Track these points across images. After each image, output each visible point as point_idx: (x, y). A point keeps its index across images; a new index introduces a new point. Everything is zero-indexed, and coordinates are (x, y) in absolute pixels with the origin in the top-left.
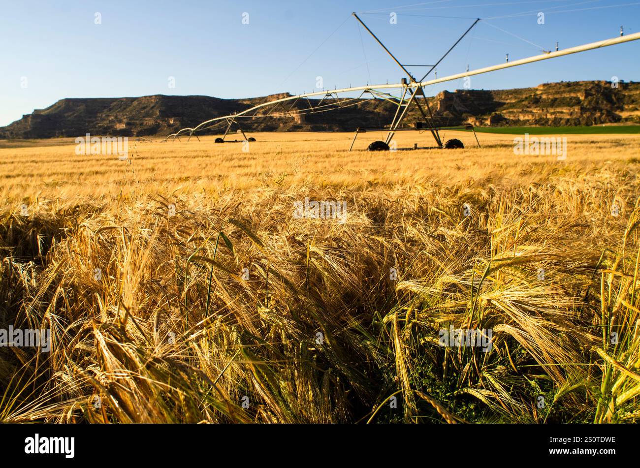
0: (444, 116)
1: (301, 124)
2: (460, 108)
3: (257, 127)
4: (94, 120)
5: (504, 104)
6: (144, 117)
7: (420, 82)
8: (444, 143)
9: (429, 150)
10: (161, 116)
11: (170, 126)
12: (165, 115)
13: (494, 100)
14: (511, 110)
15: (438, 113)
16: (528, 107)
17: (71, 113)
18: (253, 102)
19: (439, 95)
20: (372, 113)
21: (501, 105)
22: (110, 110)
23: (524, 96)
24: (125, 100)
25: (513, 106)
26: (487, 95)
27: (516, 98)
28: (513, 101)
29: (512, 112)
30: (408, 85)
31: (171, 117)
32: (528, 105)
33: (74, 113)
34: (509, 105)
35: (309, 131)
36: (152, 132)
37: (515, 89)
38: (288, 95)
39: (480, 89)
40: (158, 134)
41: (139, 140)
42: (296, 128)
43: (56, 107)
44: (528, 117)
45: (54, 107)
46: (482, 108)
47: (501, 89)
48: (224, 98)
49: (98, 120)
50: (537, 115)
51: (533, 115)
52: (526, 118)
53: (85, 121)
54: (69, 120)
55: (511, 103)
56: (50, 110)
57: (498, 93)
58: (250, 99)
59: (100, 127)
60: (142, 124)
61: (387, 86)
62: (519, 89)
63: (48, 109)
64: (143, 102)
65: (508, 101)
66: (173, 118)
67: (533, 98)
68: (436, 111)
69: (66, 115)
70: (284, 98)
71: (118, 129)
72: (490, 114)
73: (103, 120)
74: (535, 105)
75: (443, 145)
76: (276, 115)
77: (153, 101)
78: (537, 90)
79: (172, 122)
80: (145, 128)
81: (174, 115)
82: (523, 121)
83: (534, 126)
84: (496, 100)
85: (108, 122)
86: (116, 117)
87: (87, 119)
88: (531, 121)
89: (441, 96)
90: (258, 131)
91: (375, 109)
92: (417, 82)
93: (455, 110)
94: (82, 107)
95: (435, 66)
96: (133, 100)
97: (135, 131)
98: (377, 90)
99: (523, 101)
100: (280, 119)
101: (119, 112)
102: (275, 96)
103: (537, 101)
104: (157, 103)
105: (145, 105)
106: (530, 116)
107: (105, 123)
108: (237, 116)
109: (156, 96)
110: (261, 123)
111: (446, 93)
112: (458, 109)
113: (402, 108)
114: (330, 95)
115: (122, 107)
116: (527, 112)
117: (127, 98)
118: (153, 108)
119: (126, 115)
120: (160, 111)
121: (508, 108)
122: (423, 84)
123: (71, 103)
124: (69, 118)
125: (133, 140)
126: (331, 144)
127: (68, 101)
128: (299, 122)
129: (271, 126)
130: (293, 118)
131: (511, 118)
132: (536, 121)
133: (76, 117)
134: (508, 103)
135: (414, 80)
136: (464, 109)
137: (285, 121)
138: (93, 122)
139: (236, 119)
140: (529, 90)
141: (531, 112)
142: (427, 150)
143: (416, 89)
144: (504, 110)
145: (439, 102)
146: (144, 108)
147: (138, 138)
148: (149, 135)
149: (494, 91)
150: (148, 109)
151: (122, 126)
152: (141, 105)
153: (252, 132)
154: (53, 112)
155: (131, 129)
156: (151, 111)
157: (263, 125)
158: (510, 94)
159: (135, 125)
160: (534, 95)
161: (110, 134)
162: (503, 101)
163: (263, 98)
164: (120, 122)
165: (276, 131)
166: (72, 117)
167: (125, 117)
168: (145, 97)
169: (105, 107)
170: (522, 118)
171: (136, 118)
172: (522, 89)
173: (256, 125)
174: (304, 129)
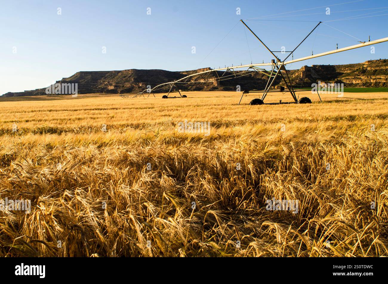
0: (305, 81)
1: (217, 86)
2: (315, 76)
3: (191, 88)
4: (96, 84)
5: (343, 73)
6: (125, 82)
7: (283, 62)
8: (299, 100)
9: (288, 105)
10: (134, 81)
11: (139, 87)
12: (137, 81)
13: (337, 71)
14: (347, 77)
15: (301, 79)
16: (358, 75)
17: (83, 80)
18: (188, 73)
19: (302, 68)
20: (261, 79)
21: (341, 74)
22: (105, 78)
23: (356, 69)
24: (114, 72)
25: (348, 75)
26: (332, 68)
27: (350, 70)
28: (349, 72)
29: (348, 79)
30: (275, 63)
31: (140, 82)
32: (358, 74)
33: (84, 80)
34: (346, 74)
35: (222, 90)
36: (129, 91)
37: (350, 65)
38: (210, 69)
39: (328, 64)
40: (133, 92)
41: (121, 96)
42: (214, 89)
43: (75, 76)
44: (358, 82)
45: (74, 77)
46: (329, 76)
47: (341, 64)
48: (172, 71)
49: (98, 84)
50: (364, 80)
51: (361, 81)
52: (357, 82)
53: (91, 85)
54: (82, 84)
55: (347, 73)
56: (71, 78)
57: (339, 67)
58: (187, 72)
59: (99, 88)
60: (123, 86)
61: (263, 64)
62: (352, 64)
63: (70, 77)
64: (124, 74)
65: (346, 72)
66: (142, 83)
67: (362, 70)
68: (300, 78)
69: (80, 81)
70: (207, 70)
71: (110, 89)
72: (334, 80)
73: (101, 84)
74: (362, 74)
75: (298, 101)
76: (202, 81)
77: (130, 72)
78: (364, 64)
79: (141, 85)
80: (125, 88)
81: (142, 81)
82: (355, 84)
83: (362, 87)
84: (338, 71)
85: (104, 85)
86: (109, 82)
87: (92, 84)
88: (360, 84)
89: (303, 69)
90: (192, 91)
91: (262, 77)
92: (281, 62)
93: (312, 77)
94: (90, 77)
95: (292, 52)
96: (119, 72)
97: (119, 90)
98: (257, 67)
99: (355, 71)
100: (204, 83)
101: (110, 79)
102: (202, 70)
103: (364, 71)
104: (132, 74)
105: (125, 76)
106: (360, 81)
107: (102, 86)
108: (175, 82)
109: (132, 70)
110: (194, 86)
111: (306, 67)
112: (314, 77)
113: (272, 78)
114: (230, 70)
115: (112, 77)
116: (358, 78)
117: (115, 71)
118: (130, 77)
119: (115, 81)
120: (134, 79)
121: (345, 76)
122: (285, 63)
123: (83, 74)
124: (82, 83)
125: (118, 96)
126: (230, 100)
127: (81, 73)
128: (216, 85)
129: (199, 88)
130: (213, 83)
131: (348, 82)
132: (363, 84)
133: (86, 82)
134: (345, 73)
135: (279, 60)
136: (317, 77)
137: (208, 84)
138: (95, 85)
139: (175, 84)
140: (359, 64)
141: (360, 78)
142: (286, 105)
143: (281, 66)
144: (343, 77)
145: (302, 73)
146: (125, 77)
147: (120, 95)
148: (127, 93)
149: (336, 65)
150: (127, 77)
151: (111, 88)
152: (123, 75)
153: (188, 91)
154: (73, 80)
155: (117, 89)
156: (129, 79)
157: (194, 87)
158: (347, 68)
159: (119, 87)
160: (362, 68)
161: (105, 92)
162: (342, 72)
163: (195, 71)
164: (111, 85)
165: (202, 91)
166: (84, 82)
167: (114, 82)
168: (126, 70)
169: (102, 77)
170: (354, 82)
171: (120, 83)
172: (354, 64)
173: (190, 87)
174: (219, 89)
